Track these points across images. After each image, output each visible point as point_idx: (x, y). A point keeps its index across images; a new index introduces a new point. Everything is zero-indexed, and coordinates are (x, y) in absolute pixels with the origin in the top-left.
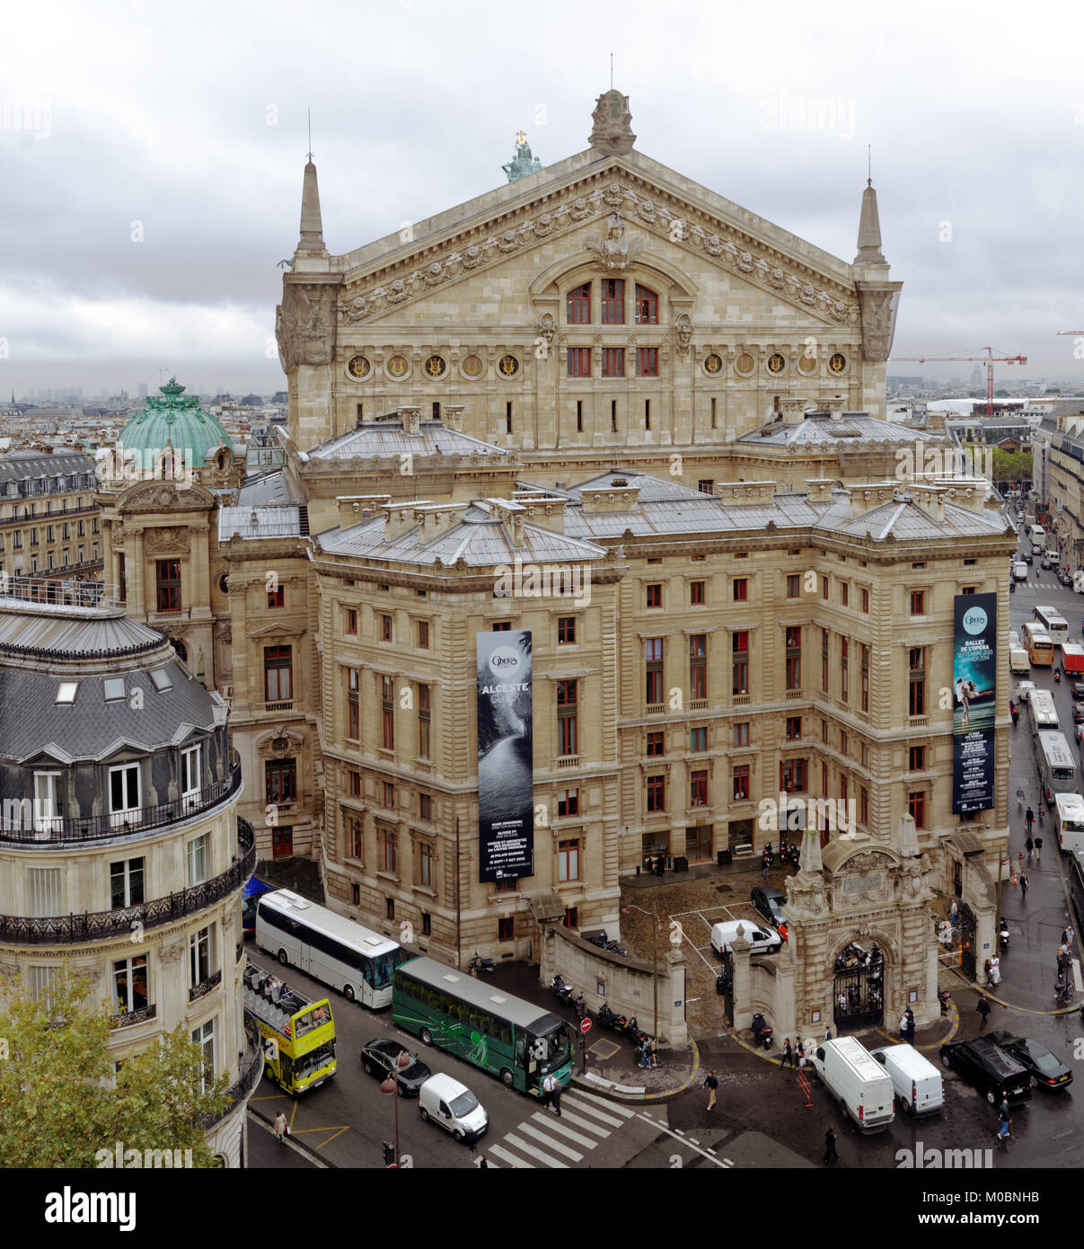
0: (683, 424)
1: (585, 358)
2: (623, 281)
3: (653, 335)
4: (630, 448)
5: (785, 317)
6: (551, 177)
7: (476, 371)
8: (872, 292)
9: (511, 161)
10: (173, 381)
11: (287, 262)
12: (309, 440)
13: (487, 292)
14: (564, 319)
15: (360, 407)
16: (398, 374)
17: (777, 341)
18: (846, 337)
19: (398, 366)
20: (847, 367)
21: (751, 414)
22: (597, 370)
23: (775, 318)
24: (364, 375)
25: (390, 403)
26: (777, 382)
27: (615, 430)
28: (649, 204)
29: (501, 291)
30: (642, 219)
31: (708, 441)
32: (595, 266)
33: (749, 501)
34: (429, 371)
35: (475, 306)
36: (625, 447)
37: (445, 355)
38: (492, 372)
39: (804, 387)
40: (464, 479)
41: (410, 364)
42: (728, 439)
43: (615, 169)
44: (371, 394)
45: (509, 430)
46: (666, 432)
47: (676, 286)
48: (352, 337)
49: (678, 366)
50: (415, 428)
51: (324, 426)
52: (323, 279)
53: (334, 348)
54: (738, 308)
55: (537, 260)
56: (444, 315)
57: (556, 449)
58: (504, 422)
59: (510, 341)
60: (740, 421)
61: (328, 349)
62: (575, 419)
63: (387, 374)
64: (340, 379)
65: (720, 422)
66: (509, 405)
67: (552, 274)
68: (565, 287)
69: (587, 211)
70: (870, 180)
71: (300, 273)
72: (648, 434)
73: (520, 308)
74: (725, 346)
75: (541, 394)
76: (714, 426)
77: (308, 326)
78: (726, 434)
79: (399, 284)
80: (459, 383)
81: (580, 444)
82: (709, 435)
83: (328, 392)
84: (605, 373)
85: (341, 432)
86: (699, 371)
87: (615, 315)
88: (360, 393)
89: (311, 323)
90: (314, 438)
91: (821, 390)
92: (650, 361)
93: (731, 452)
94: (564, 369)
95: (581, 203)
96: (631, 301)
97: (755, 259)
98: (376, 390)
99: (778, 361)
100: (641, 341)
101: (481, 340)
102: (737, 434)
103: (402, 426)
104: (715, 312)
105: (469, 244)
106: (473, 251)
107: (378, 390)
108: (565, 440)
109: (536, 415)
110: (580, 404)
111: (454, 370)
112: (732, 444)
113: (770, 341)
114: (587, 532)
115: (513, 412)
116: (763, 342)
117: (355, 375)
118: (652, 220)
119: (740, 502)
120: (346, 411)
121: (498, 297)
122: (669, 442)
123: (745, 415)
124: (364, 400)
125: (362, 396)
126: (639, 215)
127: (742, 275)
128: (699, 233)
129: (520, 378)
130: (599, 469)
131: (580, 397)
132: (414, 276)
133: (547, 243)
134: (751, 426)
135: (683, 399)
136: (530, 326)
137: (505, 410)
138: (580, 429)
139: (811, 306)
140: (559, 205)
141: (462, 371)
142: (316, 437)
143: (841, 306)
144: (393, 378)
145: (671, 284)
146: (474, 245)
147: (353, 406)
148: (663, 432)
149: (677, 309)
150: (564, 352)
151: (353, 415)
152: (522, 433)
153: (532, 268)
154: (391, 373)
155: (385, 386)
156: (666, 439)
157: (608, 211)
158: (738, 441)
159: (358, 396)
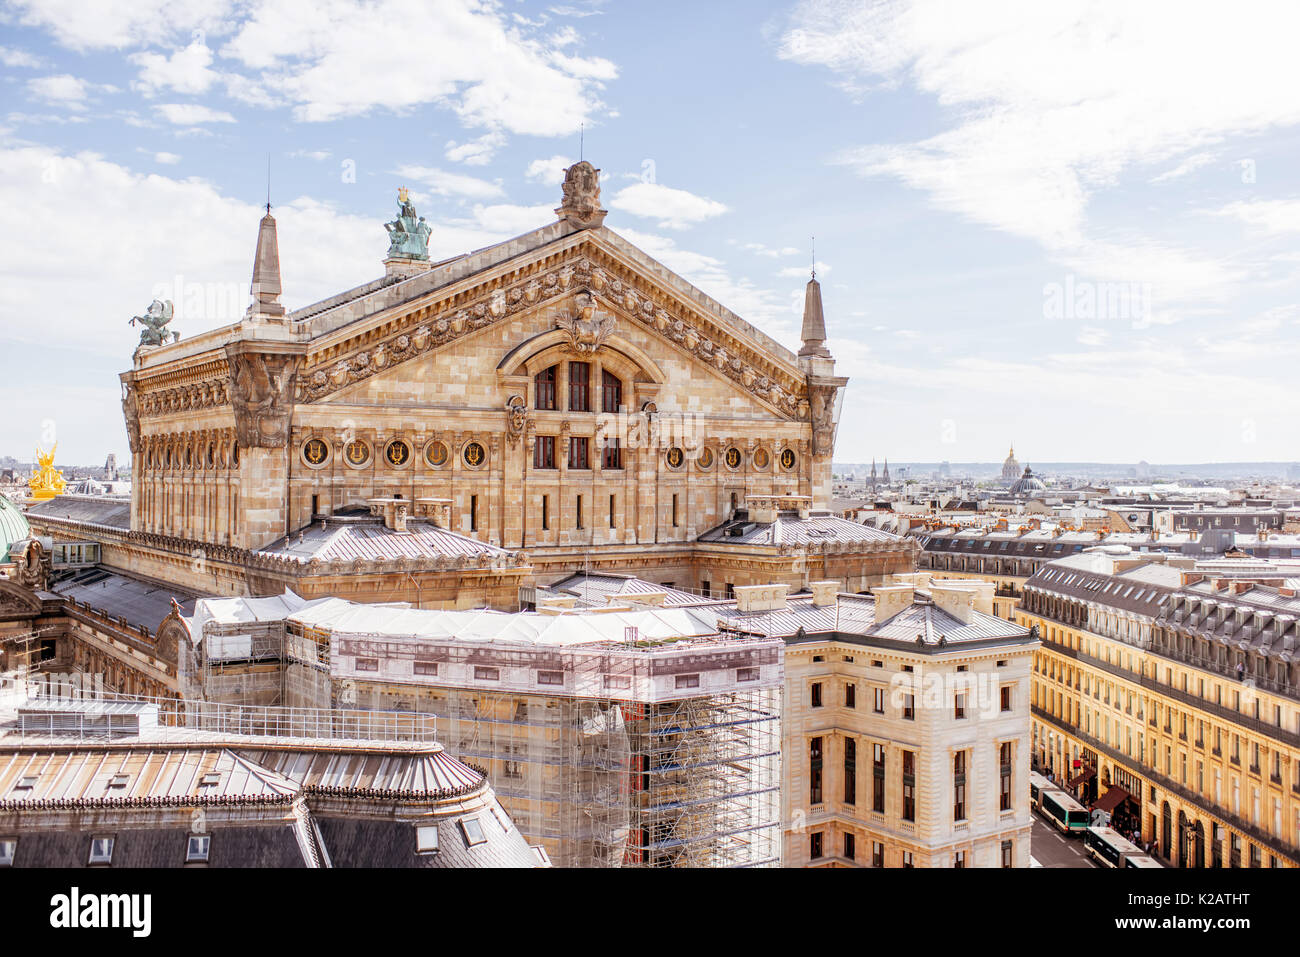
0: (647, 522)
1: (550, 448)
2: (587, 366)
4: (596, 547)
5: (742, 410)
6: (523, 248)
7: (439, 461)
8: (821, 386)
11: (140, 320)
12: (261, 537)
13: (454, 371)
14: (531, 404)
15: (315, 498)
16: (357, 460)
17: (734, 435)
18: (796, 431)
19: (357, 452)
20: (796, 463)
21: (711, 511)
22: (563, 462)
23: (732, 410)
24: (321, 460)
25: (348, 494)
26: (733, 478)
27: (579, 526)
28: (617, 285)
29: (469, 370)
30: (609, 299)
31: (671, 540)
32: (564, 347)
34: (390, 458)
35: (441, 386)
36: (591, 546)
37: (409, 441)
38: (457, 462)
39: (758, 484)
40: (469, 584)
41: (371, 449)
42: (690, 538)
43: (586, 245)
44: (328, 484)
45: (474, 527)
46: (631, 531)
47: (643, 377)
48: (310, 416)
49: (644, 459)
50: (401, 525)
51: (278, 519)
52: (285, 349)
53: (291, 428)
54: (698, 398)
55: (505, 337)
56: (408, 395)
57: (523, 548)
58: (467, 518)
59: (477, 425)
60: (700, 519)
61: (285, 430)
62: (540, 515)
63: (347, 460)
64: (296, 465)
65: (681, 521)
66: (474, 498)
67: (523, 353)
68: (534, 370)
69: (556, 287)
70: (813, 273)
71: (261, 341)
72: (613, 532)
73: (487, 390)
75: (508, 487)
76: (675, 525)
77: (265, 403)
78: (687, 533)
79: (363, 359)
80: (422, 472)
81: (546, 543)
82: (670, 534)
83: (282, 480)
84: (570, 466)
85: (294, 527)
86: (662, 465)
87: (580, 402)
88: (316, 482)
89: (270, 400)
90: (266, 534)
91: (775, 489)
93: (695, 551)
94: (531, 460)
95: (551, 279)
96: (597, 387)
97: (716, 348)
98: (335, 479)
99: (735, 457)
101: (448, 424)
102: (697, 533)
103: (383, 522)
104: (678, 401)
105: (438, 317)
106: (442, 326)
107: (337, 480)
108: (532, 539)
109: (502, 511)
110: (545, 498)
111: (418, 458)
112: (693, 543)
113: (729, 434)
115: (478, 507)
116: (723, 435)
117: (310, 460)
118: (621, 302)
120: (300, 502)
121: (465, 377)
122: (633, 540)
123: (704, 512)
124: (321, 489)
125: (320, 486)
126: (606, 295)
127: (702, 363)
128: (663, 318)
129: (486, 468)
130: (564, 571)
131: (546, 491)
132: (380, 349)
133: (516, 320)
134: (711, 523)
135: (647, 494)
136: (497, 410)
137: (470, 504)
138: (545, 527)
139: (765, 399)
140: (529, 279)
141: (426, 459)
142: (268, 533)
143: (792, 400)
144: (353, 466)
145: (637, 370)
146: (443, 318)
147: (308, 497)
148: (628, 531)
149: (643, 397)
150: (532, 441)
151: (308, 508)
152: (487, 530)
153: (500, 346)
154: (350, 459)
155: (344, 475)
156: (631, 537)
157: (577, 289)
158: (699, 540)
159: (314, 486)
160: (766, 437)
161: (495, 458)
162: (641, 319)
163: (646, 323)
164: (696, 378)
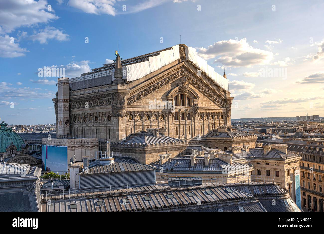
0: (196, 133)
3: (191, 109)
5: (213, 105)
6: (171, 66)
7: (156, 119)
8: (228, 99)
13: (158, 96)
14: (175, 105)
15: (131, 129)
17: (212, 111)
18: (223, 110)
19: (139, 117)
20: (223, 118)
22: (180, 119)
23: (211, 105)
24: (132, 119)
25: (138, 128)
26: (212, 122)
29: (161, 96)
30: (188, 79)
32: (180, 91)
34: (146, 119)
37: (150, 114)
38: (160, 119)
39: (217, 123)
41: (142, 116)
43: (183, 65)
46: (193, 135)
47: (195, 97)
48: (130, 108)
49: (196, 118)
50: (157, 135)
51: (124, 135)
52: (126, 91)
54: (205, 103)
55: (168, 88)
60: (206, 132)
61: (125, 112)
64: (127, 121)
67: (172, 92)
68: (174, 96)
69: (177, 76)
70: (224, 72)
71: (121, 89)
72: (190, 135)
74: (203, 113)
75: (170, 125)
77: (121, 105)
79: (140, 93)
80: (153, 122)
83: (125, 125)
84: (182, 119)
85: (127, 136)
86: (199, 119)
87: (182, 104)
91: (220, 124)
92: (189, 116)
93: (206, 140)
94: (174, 118)
96: (186, 101)
97: (208, 90)
98: (135, 124)
99: (212, 116)
100: (188, 111)
101: (158, 110)
104: (201, 104)
106: (156, 85)
109: (169, 131)
110: (177, 128)
111: (152, 118)
112: (206, 138)
116: (210, 111)
117: (130, 119)
118: (190, 79)
120: (128, 130)
121: (160, 98)
122: (194, 137)
123: (207, 130)
127: (206, 94)
128: (198, 83)
129: (165, 120)
131: (177, 126)
132: (144, 91)
133: (170, 84)
134: (208, 133)
135: (196, 126)
139: (218, 103)
140: (172, 74)
143: (223, 103)
144: (139, 121)
145: (193, 96)
149: (195, 103)
150: (174, 114)
151: (130, 132)
153: (167, 90)
155: (137, 123)
157: (182, 76)
159: (131, 126)
160: (218, 112)
161: (167, 118)
163: (195, 84)
164: (204, 98)
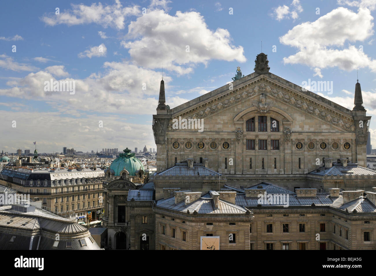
0: (288, 167)
1: (253, 143)
2: (266, 117)
3: (277, 135)
4: (269, 175)
5: (327, 129)
7: (214, 147)
8: (359, 120)
9: (235, 76)
10: (127, 148)
12: (159, 169)
13: (219, 121)
14: (245, 130)
15: (176, 158)
16: (188, 148)
17: (323, 138)
18: (350, 136)
19: (189, 145)
20: (351, 147)
21: (314, 164)
22: (257, 148)
23: (323, 129)
24: (178, 148)
25: (186, 157)
26: (324, 152)
27: (263, 168)
28: (275, 91)
29: (223, 120)
30: (272, 95)
31: (298, 173)
32: (256, 112)
33: (307, 196)
34: (199, 147)
35: (214, 125)
36: (267, 174)
37: (205, 142)
38: (220, 148)
39: (334, 154)
40: (206, 184)
41: (192, 144)
42: (305, 173)
43: (263, 79)
44: (179, 154)
45: (226, 168)
46: (282, 169)
47: (285, 120)
48: (174, 135)
49: (286, 146)
50: (192, 166)
51: (164, 164)
52: (165, 117)
53: (168, 139)
54: (308, 126)
55: (236, 110)
57: (242, 174)
58: (224, 165)
59: (226, 136)
60: (310, 166)
62: (249, 164)
63: (185, 147)
64: (170, 149)
65: (302, 166)
66: (226, 159)
67: (241, 115)
68: (245, 119)
69: (253, 93)
70: (358, 80)
71: (158, 115)
72: (275, 170)
73: (230, 126)
74: (304, 140)
75: (237, 155)
76: (300, 168)
78: (304, 171)
80: (209, 151)
81: (251, 173)
82: (298, 171)
83: (165, 153)
84: (260, 149)
85: (169, 166)
86: (294, 148)
87: (263, 129)
88: (176, 154)
89: (161, 131)
91: (340, 156)
92: (276, 145)
93: (306, 177)
94: (245, 147)
95: (251, 91)
96: (269, 124)
97: (314, 109)
98: (181, 153)
99: (324, 145)
100: (273, 138)
101: (217, 136)
102: (308, 171)
103: (188, 165)
104: (300, 127)
106: (214, 107)
108: (245, 171)
109: (235, 163)
110: (251, 159)
111: (207, 147)
112: (307, 174)
113: (321, 138)
114: (246, 204)
115: (227, 161)
116: (318, 138)
117: (175, 148)
118: (276, 96)
119: (303, 195)
120: (171, 159)
121: (222, 122)
122: (283, 173)
123: (312, 164)
124: (177, 156)
125: (177, 155)
126: (271, 94)
127: (309, 114)
128: (293, 100)
129: (230, 150)
130: (257, 182)
131: (251, 157)
132: (194, 115)
133: (239, 104)
134: (314, 168)
135: (288, 158)
136: (233, 132)
137: (224, 161)
138: (251, 168)
139: (336, 125)
140: (243, 91)
141: (210, 147)
142: (161, 168)
143: (348, 125)
144: (187, 149)
145: (283, 118)
146: (214, 105)
147: (174, 158)
148: (281, 170)
149: (285, 126)
150: (245, 141)
151: (174, 161)
152: (230, 168)
153: (234, 113)
154: (186, 147)
155: (184, 152)
156: (282, 172)
157: (260, 93)
158: (309, 173)
160: (337, 138)
161: (232, 146)
162: (285, 101)
163: (286, 102)
164: (307, 119)
